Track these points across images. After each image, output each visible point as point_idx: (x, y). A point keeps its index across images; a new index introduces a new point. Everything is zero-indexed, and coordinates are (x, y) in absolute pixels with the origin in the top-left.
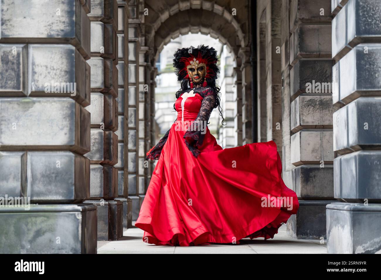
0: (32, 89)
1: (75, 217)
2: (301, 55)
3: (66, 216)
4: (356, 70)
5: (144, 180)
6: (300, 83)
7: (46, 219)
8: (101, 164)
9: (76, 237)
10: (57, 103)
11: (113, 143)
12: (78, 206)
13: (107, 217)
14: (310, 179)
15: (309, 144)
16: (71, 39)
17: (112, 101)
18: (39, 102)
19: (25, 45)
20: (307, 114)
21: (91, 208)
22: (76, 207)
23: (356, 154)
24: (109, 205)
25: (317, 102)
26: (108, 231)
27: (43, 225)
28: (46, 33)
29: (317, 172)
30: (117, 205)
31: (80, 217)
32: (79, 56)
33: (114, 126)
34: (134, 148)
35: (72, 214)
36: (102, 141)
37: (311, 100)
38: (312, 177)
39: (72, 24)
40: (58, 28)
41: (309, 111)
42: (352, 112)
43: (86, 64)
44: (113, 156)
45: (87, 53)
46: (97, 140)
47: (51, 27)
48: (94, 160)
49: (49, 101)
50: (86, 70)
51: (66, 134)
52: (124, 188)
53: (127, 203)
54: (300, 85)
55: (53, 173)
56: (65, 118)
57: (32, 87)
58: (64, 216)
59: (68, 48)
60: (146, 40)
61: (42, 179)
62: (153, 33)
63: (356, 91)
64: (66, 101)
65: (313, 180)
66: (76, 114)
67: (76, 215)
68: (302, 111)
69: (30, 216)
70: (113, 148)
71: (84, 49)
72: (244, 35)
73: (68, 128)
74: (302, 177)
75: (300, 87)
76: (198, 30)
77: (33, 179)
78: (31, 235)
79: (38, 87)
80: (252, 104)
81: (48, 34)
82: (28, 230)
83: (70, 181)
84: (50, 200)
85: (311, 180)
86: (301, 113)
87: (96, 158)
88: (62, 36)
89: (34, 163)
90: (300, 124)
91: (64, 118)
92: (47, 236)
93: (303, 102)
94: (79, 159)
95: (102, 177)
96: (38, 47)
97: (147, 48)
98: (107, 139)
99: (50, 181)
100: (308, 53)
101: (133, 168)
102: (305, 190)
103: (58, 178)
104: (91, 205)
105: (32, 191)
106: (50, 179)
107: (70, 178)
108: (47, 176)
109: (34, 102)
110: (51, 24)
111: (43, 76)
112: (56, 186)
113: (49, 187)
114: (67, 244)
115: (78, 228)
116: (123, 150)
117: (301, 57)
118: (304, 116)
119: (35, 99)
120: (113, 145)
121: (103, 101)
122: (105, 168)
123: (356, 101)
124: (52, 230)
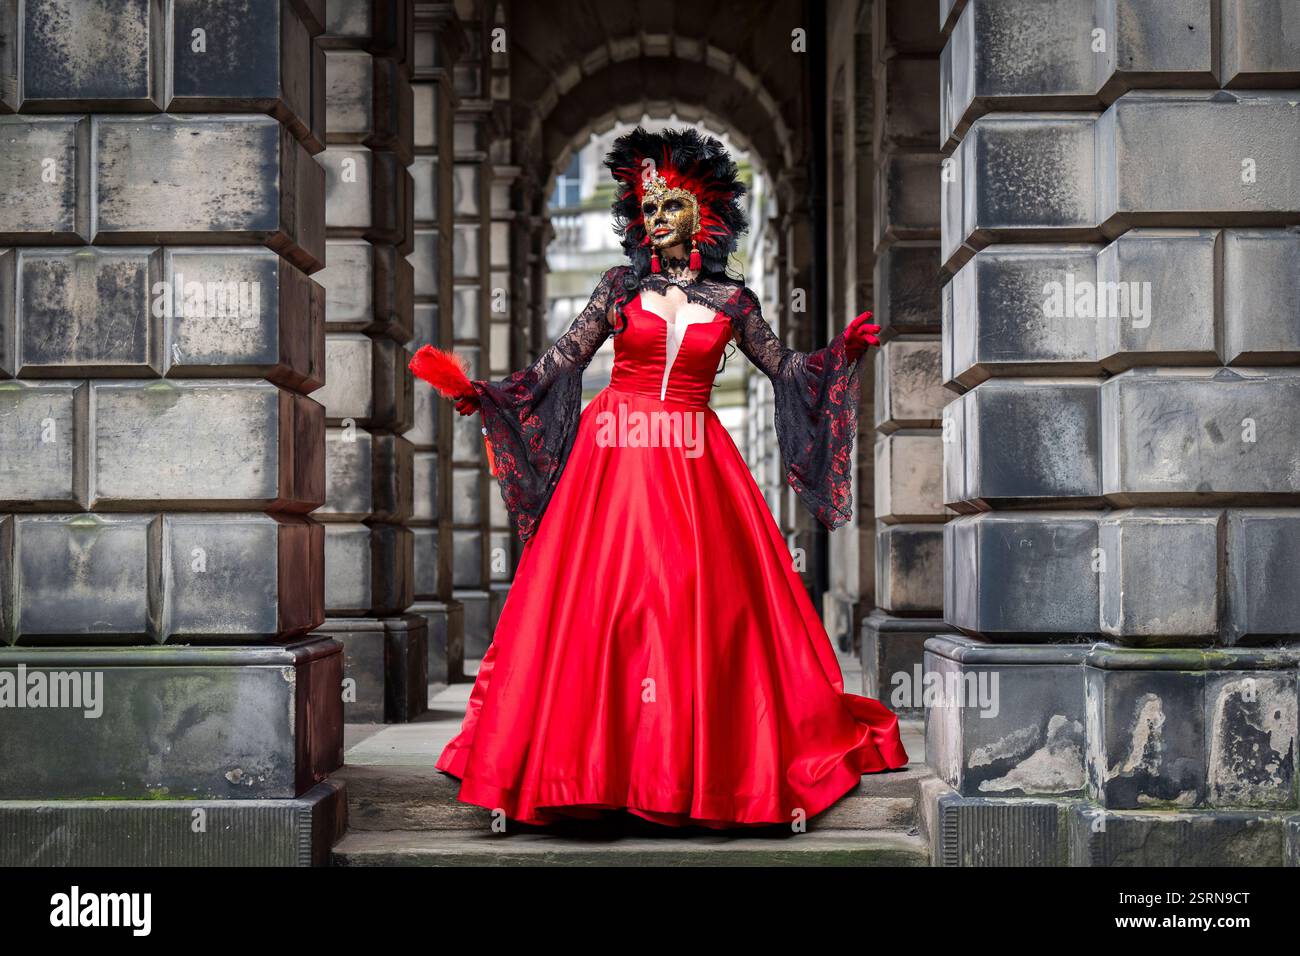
0: (172, 360)
1: (280, 676)
2: (895, 232)
3: (258, 675)
4: (977, 313)
5: (508, 542)
6: (891, 308)
7: (208, 681)
8: (366, 522)
9: (281, 725)
10: (234, 395)
11: (398, 467)
12: (287, 650)
13: (382, 662)
14: (916, 561)
15: (914, 470)
16: (270, 233)
17: (394, 357)
18: (192, 391)
19: (155, 249)
20: (910, 389)
21: (323, 650)
22: (282, 652)
23: (978, 519)
24: (387, 629)
25: (936, 358)
26: (383, 699)
27: (202, 696)
28: (207, 219)
29: (935, 542)
30: (408, 629)
31: (291, 677)
32: (290, 272)
33: (399, 419)
34: (475, 459)
35: (271, 671)
36: (367, 464)
37: (919, 352)
38: (922, 557)
39: (270, 196)
40: (237, 207)
41: (914, 383)
42: (972, 414)
43: (310, 284)
44: (398, 500)
45: (315, 257)
46: (354, 460)
47: (219, 204)
48: (348, 511)
49: (215, 389)
50: (311, 301)
51: (256, 471)
52: (440, 574)
53: (447, 617)
54: (891, 314)
55: (225, 569)
56: (255, 433)
57: (172, 355)
58: (253, 675)
59: (262, 257)
60: (515, 148)
61: (199, 583)
62: (535, 126)
63: (977, 365)
64: (258, 389)
65: (922, 564)
66: (283, 420)
67: (283, 671)
68: (896, 383)
69: (171, 676)
70: (396, 479)
71: (306, 250)
72: (790, 132)
73: (262, 458)
74: (895, 557)
75: (892, 319)
76: (669, 110)
77: (177, 584)
78: (174, 719)
79: (189, 355)
80: (813, 327)
81: (212, 223)
82: (167, 708)
83: (267, 589)
84: (219, 635)
85: (919, 566)
86: (893, 387)
87: (351, 507)
88: (245, 228)
89: (178, 543)
90: (891, 416)
91: (252, 431)
92: (212, 723)
93: (898, 357)
94: (291, 531)
95: (367, 557)
96: (187, 256)
97: (516, 171)
98: (381, 456)
99: (219, 588)
100: (911, 229)
101: (473, 512)
102: (903, 592)
103: (237, 581)
104: (325, 643)
105: (175, 611)
106: (219, 582)
107: (266, 582)
108: (211, 576)
109: (178, 393)
110: (220, 198)
111: (199, 327)
112: (232, 599)
113: (217, 604)
114: (260, 743)
115: (286, 704)
116: (437, 471)
117: (893, 237)
118: (902, 396)
119: (180, 384)
120: (397, 472)
121: (370, 356)
122: (376, 532)
123: (976, 388)
124: (223, 709)
